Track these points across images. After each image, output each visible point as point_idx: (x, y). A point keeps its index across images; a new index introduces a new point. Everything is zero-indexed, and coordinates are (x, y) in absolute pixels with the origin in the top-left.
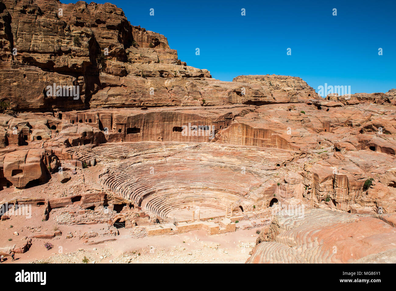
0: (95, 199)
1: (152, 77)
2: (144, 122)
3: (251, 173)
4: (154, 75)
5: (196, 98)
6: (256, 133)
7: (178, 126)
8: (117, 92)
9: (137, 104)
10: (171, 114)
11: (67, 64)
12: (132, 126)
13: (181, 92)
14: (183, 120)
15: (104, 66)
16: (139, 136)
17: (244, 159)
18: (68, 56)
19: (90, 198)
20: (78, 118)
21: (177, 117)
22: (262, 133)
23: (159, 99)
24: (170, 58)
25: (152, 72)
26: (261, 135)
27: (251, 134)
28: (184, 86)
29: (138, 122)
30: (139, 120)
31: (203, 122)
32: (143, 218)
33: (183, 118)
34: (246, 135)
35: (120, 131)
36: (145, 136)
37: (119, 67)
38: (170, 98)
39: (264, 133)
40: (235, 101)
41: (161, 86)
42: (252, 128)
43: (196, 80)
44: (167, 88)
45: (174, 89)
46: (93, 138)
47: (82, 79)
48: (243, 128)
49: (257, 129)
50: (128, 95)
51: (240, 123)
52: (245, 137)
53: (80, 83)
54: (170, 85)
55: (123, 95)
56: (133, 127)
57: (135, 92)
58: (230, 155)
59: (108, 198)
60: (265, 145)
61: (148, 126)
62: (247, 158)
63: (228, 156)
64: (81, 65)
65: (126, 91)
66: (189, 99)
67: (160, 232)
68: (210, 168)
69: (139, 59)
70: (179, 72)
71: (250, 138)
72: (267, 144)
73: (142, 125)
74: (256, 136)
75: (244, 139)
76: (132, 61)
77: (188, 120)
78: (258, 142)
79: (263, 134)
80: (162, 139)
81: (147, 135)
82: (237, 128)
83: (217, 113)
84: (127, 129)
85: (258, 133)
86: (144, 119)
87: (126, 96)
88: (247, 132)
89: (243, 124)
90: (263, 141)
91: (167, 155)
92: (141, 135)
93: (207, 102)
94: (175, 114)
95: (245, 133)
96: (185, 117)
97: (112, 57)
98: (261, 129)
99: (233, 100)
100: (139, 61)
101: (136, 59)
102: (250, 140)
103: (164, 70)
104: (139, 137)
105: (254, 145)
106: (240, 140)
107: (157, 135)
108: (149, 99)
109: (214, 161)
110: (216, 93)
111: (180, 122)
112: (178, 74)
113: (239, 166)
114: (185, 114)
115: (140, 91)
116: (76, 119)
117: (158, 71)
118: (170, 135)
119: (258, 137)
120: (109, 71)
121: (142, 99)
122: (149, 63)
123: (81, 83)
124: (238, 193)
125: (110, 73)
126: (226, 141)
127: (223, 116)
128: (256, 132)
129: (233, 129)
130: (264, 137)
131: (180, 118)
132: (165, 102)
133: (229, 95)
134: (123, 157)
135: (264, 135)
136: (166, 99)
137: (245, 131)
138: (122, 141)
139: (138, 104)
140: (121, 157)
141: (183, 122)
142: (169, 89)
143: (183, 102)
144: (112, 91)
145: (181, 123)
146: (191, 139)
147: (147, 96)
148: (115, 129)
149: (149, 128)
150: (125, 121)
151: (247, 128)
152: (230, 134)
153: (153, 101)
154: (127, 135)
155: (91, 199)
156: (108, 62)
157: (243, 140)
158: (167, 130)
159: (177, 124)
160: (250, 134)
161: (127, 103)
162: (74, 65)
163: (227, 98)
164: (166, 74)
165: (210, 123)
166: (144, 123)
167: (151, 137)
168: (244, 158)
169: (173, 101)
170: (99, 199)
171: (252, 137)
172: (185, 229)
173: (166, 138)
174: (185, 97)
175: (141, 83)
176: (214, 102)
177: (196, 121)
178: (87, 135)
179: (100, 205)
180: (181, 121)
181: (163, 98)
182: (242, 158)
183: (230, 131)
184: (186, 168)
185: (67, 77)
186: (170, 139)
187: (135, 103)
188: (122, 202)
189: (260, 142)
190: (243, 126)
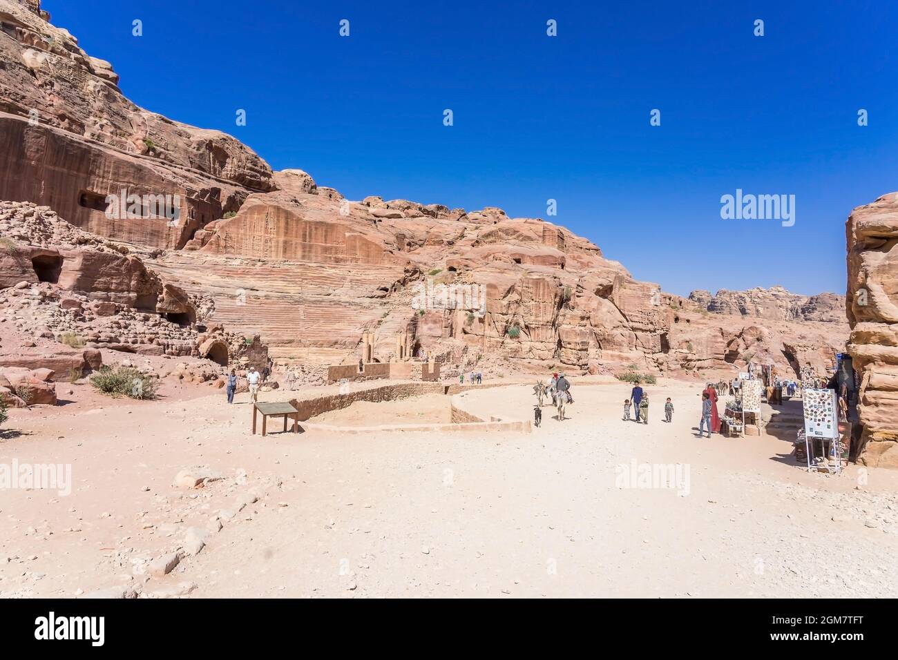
3: (341, 305)
6: (308, 231)
7: (95, 192)
13: (79, 101)
14: (110, 176)
17: (302, 281)
21: (93, 162)
22: (321, 232)
23: (18, 96)
26: (320, 236)
27: (297, 232)
33: (111, 170)
34: (286, 233)
38: (52, 106)
39: (326, 231)
41: (14, 60)
42: (298, 220)
44: (34, 75)
45: (58, 85)
48: (278, 217)
49: (310, 222)
51: (270, 206)
52: (282, 239)
54: (44, 69)
60: (330, 257)
62: (306, 279)
66: (104, 128)
70: (62, 44)
71: (294, 243)
72: (336, 256)
74: (307, 237)
75: (281, 244)
77: (126, 180)
78: (313, 251)
79: (324, 233)
82: (263, 216)
83: (192, 181)
85: (314, 231)
88: (287, 228)
89: (278, 208)
90: (326, 250)
94: (89, 154)
95: (282, 230)
96: (117, 168)
98: (320, 222)
102: (293, 245)
105: (304, 257)
106: (270, 247)
109: (229, 286)
111: (101, 179)
113: (300, 295)
119: (313, 240)
124: (336, 343)
126: (230, 250)
128: (308, 228)
129: (252, 218)
130: (328, 242)
133: (198, 149)
135: (326, 236)
136: (39, 103)
137: (282, 224)
141: (109, 182)
142: (41, 79)
143: (89, 130)
145: (103, 184)
151: (287, 218)
152: (242, 231)
157: (277, 247)
158: (61, 194)
159: (90, 184)
160: (294, 233)
163: (195, 155)
164: (23, 34)
168: (300, 280)
171: (300, 240)
174: (93, 119)
181: (28, 95)
182: (297, 280)
183: (242, 225)
189: (320, 252)
190: (278, 213)
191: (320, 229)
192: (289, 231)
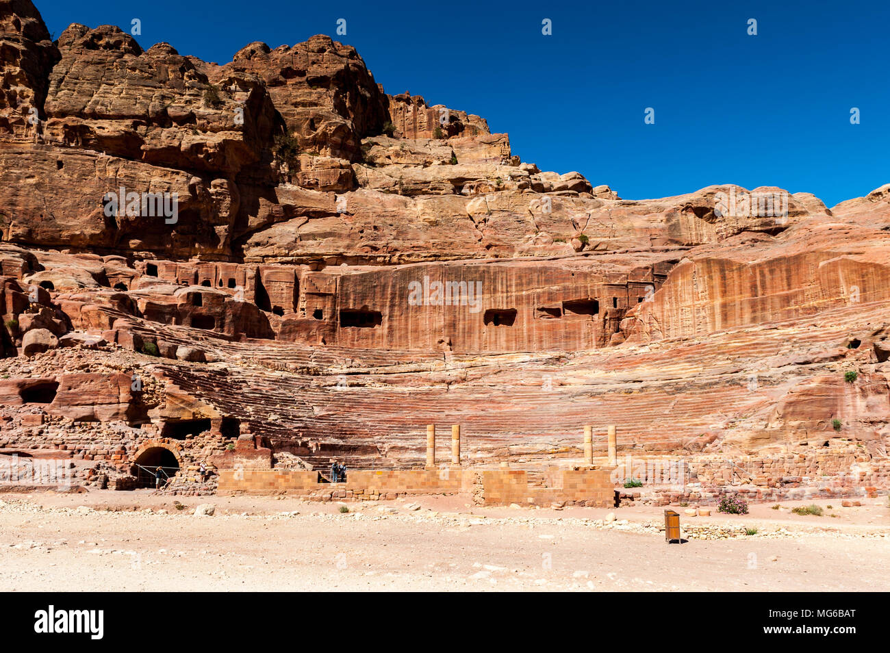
0: (97, 393)
1: (432, 194)
2: (392, 294)
3: (738, 384)
4: (435, 189)
5: (559, 237)
6: (758, 278)
7: (501, 308)
8: (324, 229)
9: (380, 256)
10: (476, 272)
11: (176, 143)
12: (354, 304)
13: (516, 225)
14: (514, 288)
15: (295, 166)
16: (377, 335)
17: (714, 358)
18: (186, 129)
19: (82, 387)
20: (199, 275)
21: (495, 279)
22: (780, 275)
23: (445, 244)
24: (488, 155)
25: (430, 182)
26: (778, 281)
27: (740, 286)
28: (523, 212)
29: (375, 293)
30: (375, 287)
31: (577, 288)
32: (248, 458)
33: (514, 282)
34: (724, 293)
35: (318, 314)
36: (397, 334)
37: (333, 168)
38: (480, 240)
39: (788, 271)
40: (694, 238)
41: (454, 214)
42: (741, 268)
43: (563, 197)
44: (472, 219)
45: (492, 219)
46: (222, 316)
47: (221, 186)
48: (709, 272)
49: (759, 265)
50: (356, 233)
51: (697, 261)
52: (718, 301)
53: (213, 194)
54: (481, 209)
55: (340, 236)
56: (358, 307)
57: (375, 228)
58: (664, 359)
59: (146, 396)
60: (797, 310)
61: (405, 306)
62: (724, 353)
63: (657, 362)
64: (215, 147)
65: (350, 226)
66: (538, 241)
67: (271, 484)
68: (591, 399)
69: (397, 155)
70: (509, 178)
71: (737, 303)
72: (806, 305)
73: (388, 304)
74: (759, 288)
75: (718, 310)
76: (378, 161)
77: (531, 287)
78: (769, 306)
79: (784, 274)
80: (450, 344)
81: (403, 332)
82: (689, 278)
83: (625, 263)
84: (341, 310)
85: (768, 277)
86: (391, 284)
87: (349, 236)
88: (724, 285)
89: (708, 261)
90: (787, 300)
91: (453, 379)
92: (386, 331)
93: (593, 241)
94: (489, 272)
95: (718, 290)
96: (520, 277)
97: (319, 150)
98: (776, 260)
99: (687, 235)
100: (396, 161)
101: (389, 157)
102: (738, 307)
103: (466, 176)
104: (379, 337)
105: (754, 320)
106: (704, 317)
107: (436, 332)
108: (415, 243)
109: (605, 381)
110: (624, 218)
111: (505, 294)
112: (508, 182)
113: (693, 379)
114: (520, 269)
115: (391, 225)
116: (193, 277)
117: (449, 180)
118: (477, 335)
119: (769, 291)
120: (307, 180)
121: (395, 244)
122: (425, 166)
123: (217, 194)
124: (678, 447)
125: (311, 186)
126: (656, 334)
127: (647, 268)
128: (758, 275)
129: (676, 286)
130: (792, 286)
131: (504, 282)
132: (462, 250)
133: (668, 221)
134: (308, 368)
135: (789, 278)
136: (468, 243)
137: (717, 281)
138: (324, 341)
139: (385, 257)
140: (302, 368)
141: (514, 294)
142: (477, 220)
143: (518, 249)
144: (314, 226)
145: (507, 297)
146: (544, 343)
147: (409, 236)
148: (303, 309)
149: (408, 313)
150: (333, 286)
151: (722, 271)
152: (667, 307)
153: (426, 248)
154: (339, 329)
155: (84, 393)
156: (303, 158)
157: (713, 315)
158: (464, 319)
159: (495, 302)
160: (736, 289)
161: (350, 253)
162: (198, 147)
163: (663, 230)
164: (472, 187)
165: (601, 287)
166: (393, 298)
167: (417, 339)
168: (714, 355)
169: (488, 247)
170: (110, 395)
171: (747, 296)
172: (384, 484)
173: (464, 342)
174: (528, 236)
175: (394, 206)
176: (617, 241)
177: (555, 287)
178: (204, 302)
179: (116, 416)
180: (507, 292)
181: (457, 240)
182: (708, 356)
183: (667, 298)
184: (510, 405)
185: (173, 172)
186: (476, 346)
187: (374, 254)
188: (193, 410)
189: (778, 306)
190: (709, 267)
191: (778, 271)
192: (728, 289)
